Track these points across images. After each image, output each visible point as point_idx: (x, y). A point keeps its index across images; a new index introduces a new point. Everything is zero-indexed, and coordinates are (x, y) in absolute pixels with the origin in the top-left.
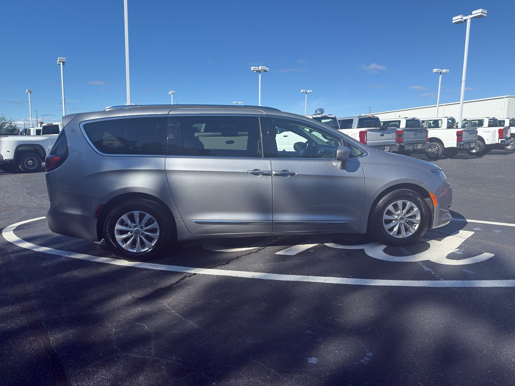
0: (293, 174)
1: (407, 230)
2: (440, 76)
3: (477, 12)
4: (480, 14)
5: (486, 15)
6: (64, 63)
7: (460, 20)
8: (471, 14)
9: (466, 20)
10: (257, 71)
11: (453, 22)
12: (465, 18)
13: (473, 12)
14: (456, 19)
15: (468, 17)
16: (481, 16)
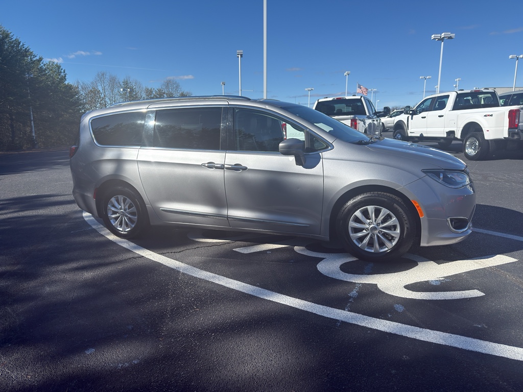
0: (245, 169)
1: (382, 245)
6: (241, 55)
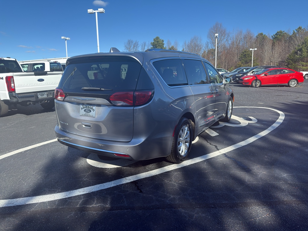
2: (66, 41)
4: (102, 11)
5: (105, 12)
7: (92, 12)
8: (98, 10)
9: (95, 13)
11: (88, 12)
12: (94, 11)
13: (99, 9)
15: (96, 11)
16: (102, 12)
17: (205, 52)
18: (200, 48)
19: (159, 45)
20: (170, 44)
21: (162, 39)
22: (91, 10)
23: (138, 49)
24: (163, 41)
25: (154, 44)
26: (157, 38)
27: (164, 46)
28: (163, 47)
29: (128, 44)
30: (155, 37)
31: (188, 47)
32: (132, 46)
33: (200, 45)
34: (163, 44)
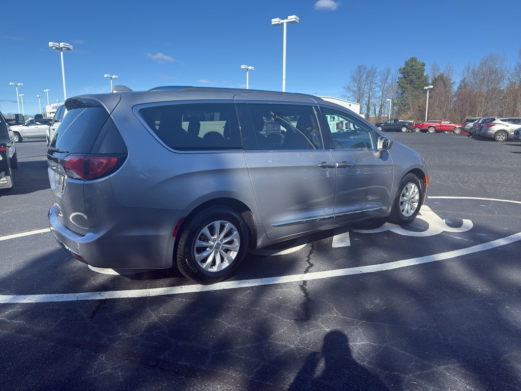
3: (292, 18)
4: (294, 20)
5: (298, 21)
7: (278, 22)
8: (287, 19)
9: (282, 24)
10: (57, 48)
11: (272, 23)
12: (282, 21)
13: (289, 17)
14: (275, 21)
15: (285, 21)
16: (294, 22)
17: (512, 84)
18: (500, 76)
19: (413, 73)
20: (438, 70)
21: (422, 62)
22: (278, 19)
23: (375, 81)
24: (424, 65)
25: (404, 71)
26: (413, 60)
27: (425, 74)
28: (422, 75)
29: (357, 72)
30: (408, 59)
31: (474, 75)
32: (365, 76)
33: (501, 70)
34: (423, 71)
